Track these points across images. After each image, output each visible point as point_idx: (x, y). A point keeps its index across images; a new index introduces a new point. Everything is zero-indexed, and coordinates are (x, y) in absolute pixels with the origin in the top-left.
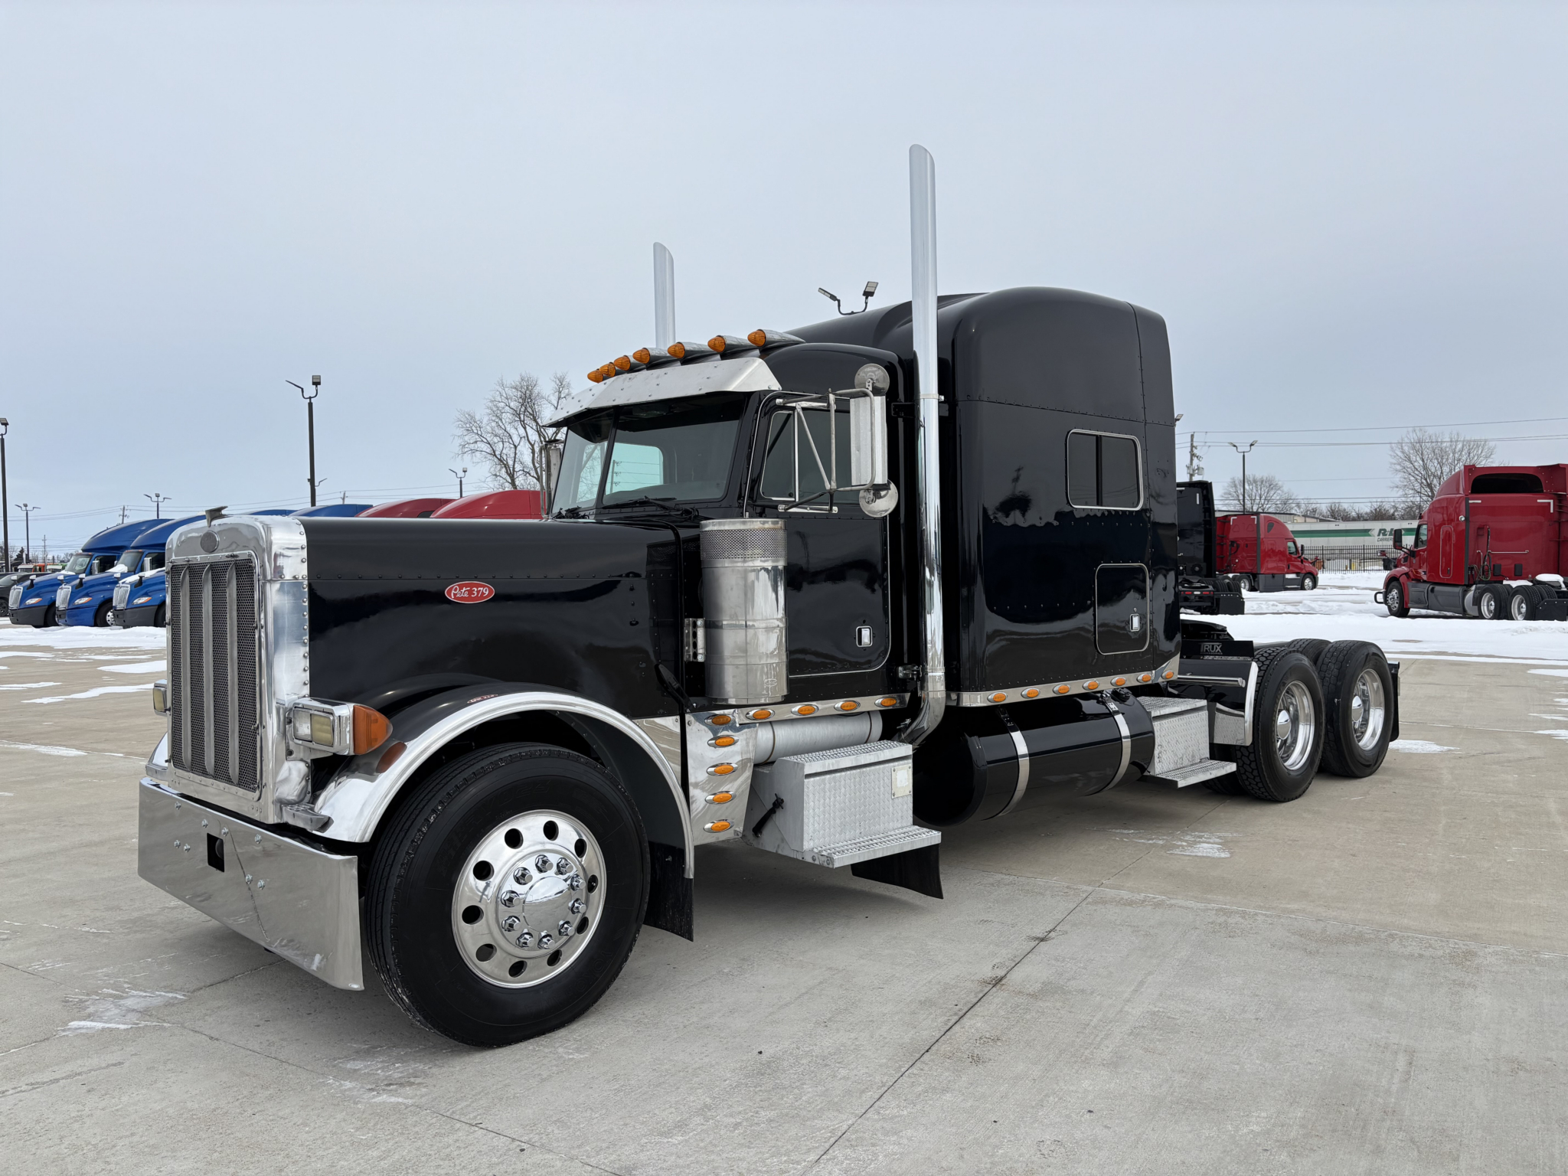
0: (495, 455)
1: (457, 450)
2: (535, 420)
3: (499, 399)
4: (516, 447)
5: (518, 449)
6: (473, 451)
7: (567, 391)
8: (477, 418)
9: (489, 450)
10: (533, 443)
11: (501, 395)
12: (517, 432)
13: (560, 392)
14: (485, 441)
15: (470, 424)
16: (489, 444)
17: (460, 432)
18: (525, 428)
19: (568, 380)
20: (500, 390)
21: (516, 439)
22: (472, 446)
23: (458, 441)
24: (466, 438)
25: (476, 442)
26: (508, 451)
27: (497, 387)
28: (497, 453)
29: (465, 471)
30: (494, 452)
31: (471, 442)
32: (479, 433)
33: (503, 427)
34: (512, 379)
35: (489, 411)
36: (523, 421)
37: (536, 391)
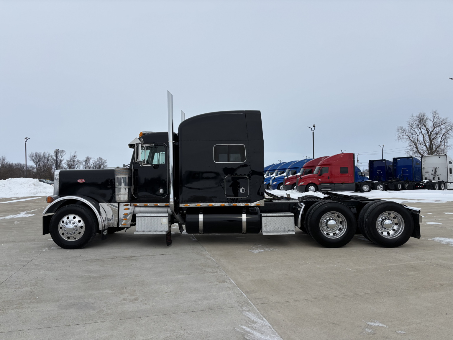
0: (410, 139)
1: (397, 138)
2: (425, 126)
3: (411, 121)
4: (418, 136)
5: (419, 136)
6: (402, 138)
7: (437, 116)
8: (404, 128)
9: (408, 138)
10: (424, 134)
11: (412, 120)
12: (418, 131)
13: (434, 116)
14: (406, 135)
15: (402, 130)
16: (408, 136)
17: (398, 133)
18: (421, 130)
19: (437, 112)
20: (412, 118)
21: (418, 133)
22: (402, 137)
23: (397, 136)
24: (400, 135)
25: (403, 136)
26: (415, 137)
27: (411, 118)
28: (411, 138)
29: (383, 146)
30: (410, 138)
31: (401, 136)
32: (404, 132)
33: (413, 130)
34: (416, 114)
35: (409, 125)
36: (420, 127)
37: (426, 118)
